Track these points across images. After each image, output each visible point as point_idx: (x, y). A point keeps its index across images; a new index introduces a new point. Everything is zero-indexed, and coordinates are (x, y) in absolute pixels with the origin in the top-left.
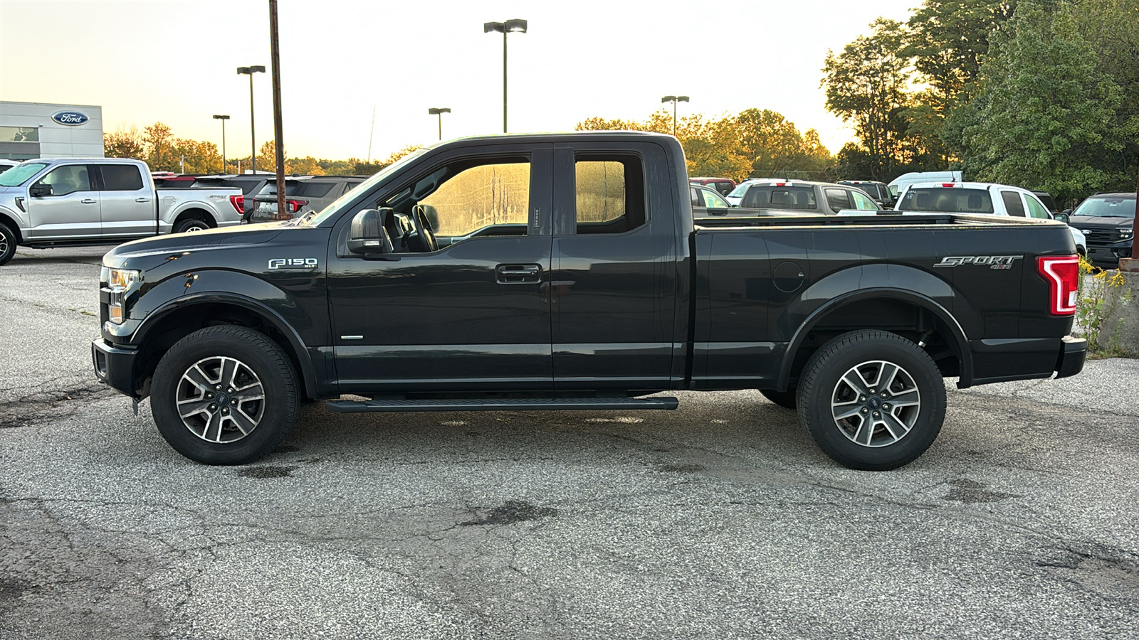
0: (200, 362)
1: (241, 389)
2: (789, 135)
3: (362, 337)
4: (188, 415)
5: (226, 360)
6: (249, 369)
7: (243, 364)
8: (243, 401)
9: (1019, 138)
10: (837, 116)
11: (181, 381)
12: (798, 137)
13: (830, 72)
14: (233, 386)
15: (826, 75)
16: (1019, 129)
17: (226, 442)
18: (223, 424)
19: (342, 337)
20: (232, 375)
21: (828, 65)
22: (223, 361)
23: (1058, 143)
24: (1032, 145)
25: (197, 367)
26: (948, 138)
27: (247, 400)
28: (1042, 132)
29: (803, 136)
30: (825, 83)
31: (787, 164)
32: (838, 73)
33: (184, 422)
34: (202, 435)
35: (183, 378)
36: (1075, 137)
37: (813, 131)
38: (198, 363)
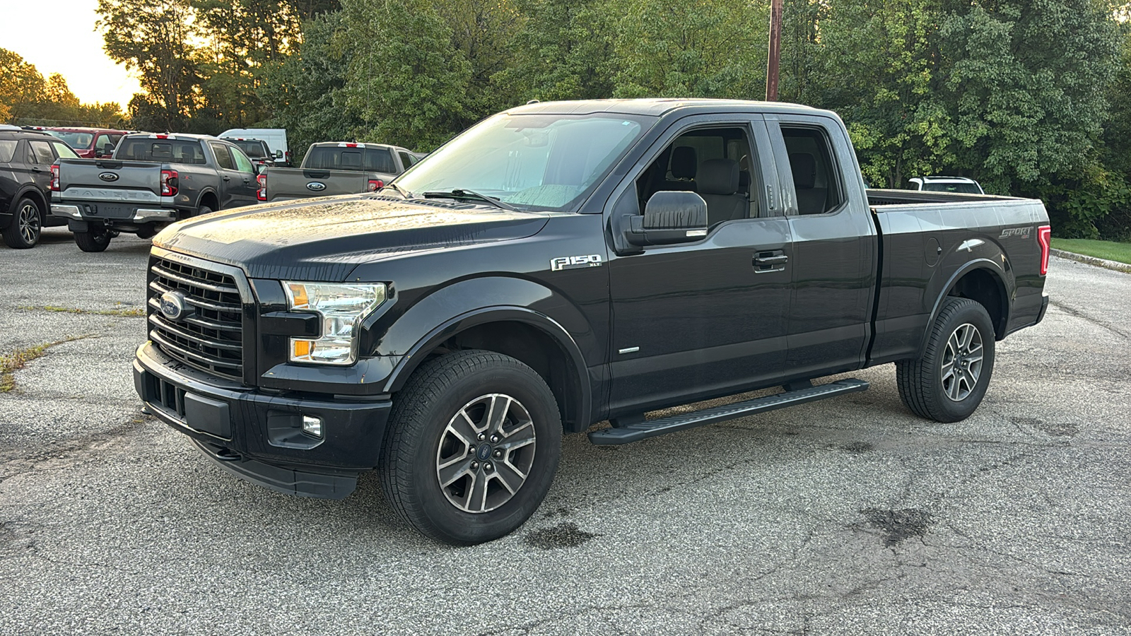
0: (468, 405)
1: (510, 434)
2: (31, 78)
3: (638, 348)
4: (450, 482)
5: (497, 397)
6: (521, 406)
7: (515, 401)
8: (512, 449)
9: (394, 103)
10: (118, 63)
11: (444, 435)
12: (42, 81)
13: (105, 14)
14: (502, 431)
15: (101, 17)
16: (395, 94)
17: (492, 509)
18: (488, 485)
19: (621, 351)
20: (502, 418)
21: (102, 7)
22: (494, 399)
23: (430, 110)
24: (408, 110)
25: (464, 413)
26: (265, 95)
27: (516, 448)
28: (414, 99)
29: (47, 79)
30: (100, 27)
31: (31, 111)
32: (115, 18)
33: (445, 494)
34: (464, 507)
35: (446, 431)
36: (444, 105)
37: (59, 76)
38: (465, 407)
